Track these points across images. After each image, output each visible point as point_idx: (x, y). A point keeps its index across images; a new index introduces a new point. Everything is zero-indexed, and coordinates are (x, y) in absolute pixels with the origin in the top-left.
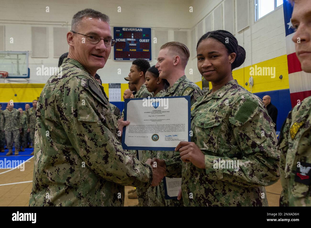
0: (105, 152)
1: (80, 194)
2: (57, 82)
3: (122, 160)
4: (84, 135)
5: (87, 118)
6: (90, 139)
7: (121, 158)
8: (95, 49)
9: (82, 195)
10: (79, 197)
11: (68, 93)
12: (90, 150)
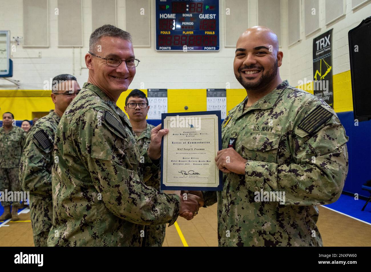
0: (118, 193)
1: (95, 234)
2: (74, 113)
3: (136, 203)
4: (97, 172)
5: (100, 155)
6: (103, 177)
7: (135, 201)
8: (116, 71)
9: (97, 235)
10: (94, 237)
11: (84, 127)
12: (103, 189)
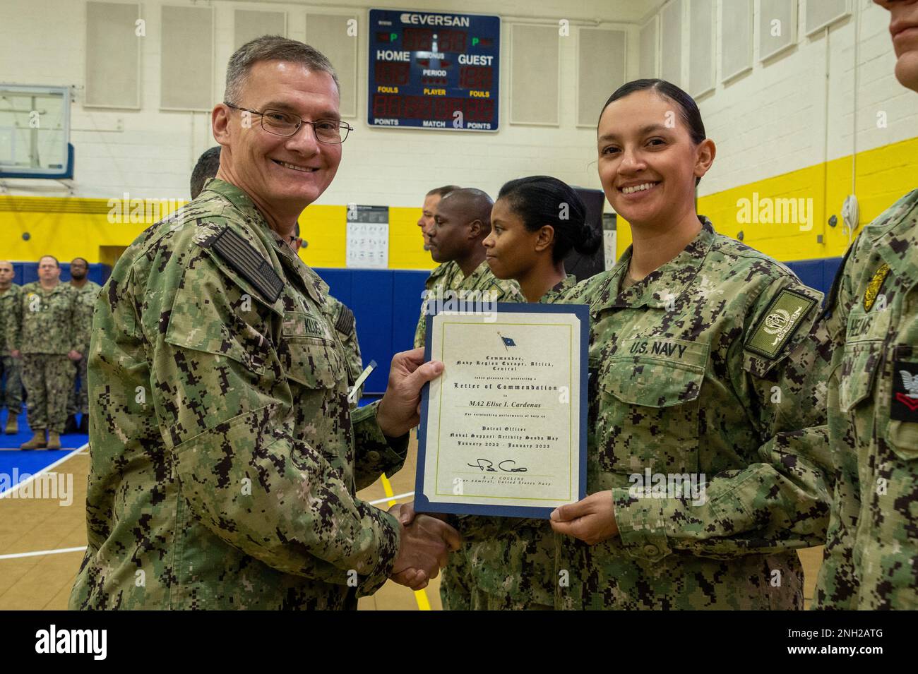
0: (223, 450)
1: (169, 572)
2: (149, 234)
3: (267, 483)
5: (190, 337)
6: (188, 402)
7: (265, 478)
8: (285, 147)
9: (173, 574)
10: (165, 581)
11: (164, 264)
12: (182, 436)
